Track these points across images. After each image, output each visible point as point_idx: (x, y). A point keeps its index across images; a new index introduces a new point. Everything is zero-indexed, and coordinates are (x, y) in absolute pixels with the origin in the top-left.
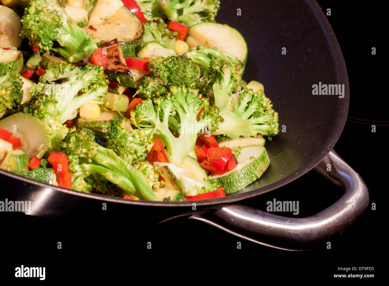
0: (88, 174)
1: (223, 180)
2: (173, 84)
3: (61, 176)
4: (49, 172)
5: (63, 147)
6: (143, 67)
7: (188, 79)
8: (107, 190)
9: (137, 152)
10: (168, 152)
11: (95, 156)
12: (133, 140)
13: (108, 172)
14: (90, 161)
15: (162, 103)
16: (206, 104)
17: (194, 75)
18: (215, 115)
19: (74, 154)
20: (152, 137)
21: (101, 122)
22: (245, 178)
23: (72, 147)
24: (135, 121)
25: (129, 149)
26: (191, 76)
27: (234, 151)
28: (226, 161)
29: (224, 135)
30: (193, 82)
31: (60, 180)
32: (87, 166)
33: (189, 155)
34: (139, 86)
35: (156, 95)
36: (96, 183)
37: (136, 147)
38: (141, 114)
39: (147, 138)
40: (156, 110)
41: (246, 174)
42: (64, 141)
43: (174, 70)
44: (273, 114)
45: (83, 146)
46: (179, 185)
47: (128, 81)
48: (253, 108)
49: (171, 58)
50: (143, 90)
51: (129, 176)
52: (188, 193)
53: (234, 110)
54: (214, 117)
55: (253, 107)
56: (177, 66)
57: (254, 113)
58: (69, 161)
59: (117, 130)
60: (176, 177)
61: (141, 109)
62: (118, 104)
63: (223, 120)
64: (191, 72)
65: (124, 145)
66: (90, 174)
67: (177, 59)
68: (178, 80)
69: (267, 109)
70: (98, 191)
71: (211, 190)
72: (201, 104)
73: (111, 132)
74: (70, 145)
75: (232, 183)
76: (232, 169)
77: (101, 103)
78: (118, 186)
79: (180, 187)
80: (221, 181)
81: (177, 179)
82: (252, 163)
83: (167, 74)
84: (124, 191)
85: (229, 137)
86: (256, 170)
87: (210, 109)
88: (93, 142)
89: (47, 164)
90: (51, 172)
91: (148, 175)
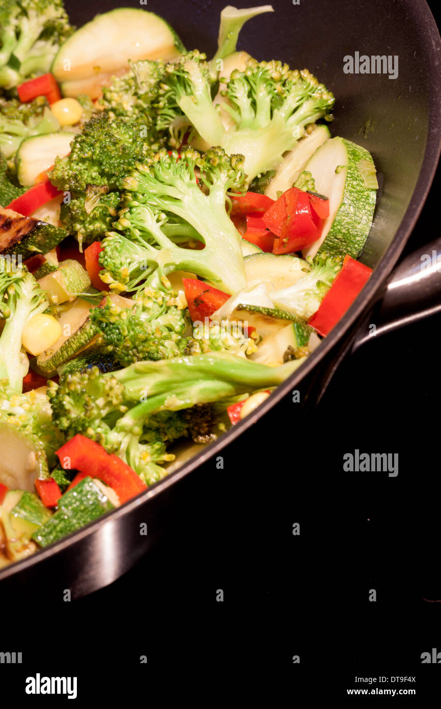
0: (138, 430)
1: (330, 243)
2: (117, 177)
3: (104, 472)
4: (86, 485)
5: (65, 429)
6: (49, 193)
7: (131, 148)
8: (186, 426)
9: (170, 327)
10: (212, 281)
11: (123, 394)
12: (149, 316)
13: (165, 399)
14: (123, 408)
15: (132, 219)
16: (194, 159)
17: (133, 134)
18: (223, 160)
19: (91, 422)
20: (168, 284)
21: (76, 334)
22: (360, 209)
23: (79, 415)
24: (120, 284)
25: (158, 335)
26: (131, 140)
27: (304, 185)
28: (307, 212)
29: (259, 176)
30: (142, 146)
31: (108, 479)
32: (127, 421)
33: (244, 256)
34: (73, 227)
35: (110, 216)
36: (161, 430)
37: (162, 321)
38: (119, 266)
39: (164, 292)
40: (133, 238)
41: (355, 202)
42: (56, 416)
43: (98, 155)
44: (301, 78)
45: (92, 397)
46: (284, 315)
47: (50, 237)
48: (263, 96)
49: (76, 142)
50: (85, 228)
51: (201, 375)
52: (306, 313)
53: (238, 126)
54: (225, 166)
55: (261, 94)
56: (98, 145)
57: (271, 101)
58: (94, 439)
59: (113, 324)
60: (268, 309)
61: (110, 258)
62: (69, 284)
63: (242, 156)
64: (125, 133)
65: (146, 335)
66: (141, 427)
67: (86, 135)
68: (120, 163)
69: (285, 78)
70: (174, 439)
71: (334, 276)
72: (187, 167)
73: (107, 335)
74: (73, 415)
75: (348, 235)
76: (328, 215)
77: (44, 306)
78: (200, 405)
79: (287, 317)
80: (329, 248)
81: (271, 309)
82: (347, 177)
83: (95, 171)
84: (215, 403)
85: (268, 172)
86: (362, 181)
87: (209, 160)
88: (102, 377)
89: (66, 474)
90: (89, 483)
91: (224, 344)
